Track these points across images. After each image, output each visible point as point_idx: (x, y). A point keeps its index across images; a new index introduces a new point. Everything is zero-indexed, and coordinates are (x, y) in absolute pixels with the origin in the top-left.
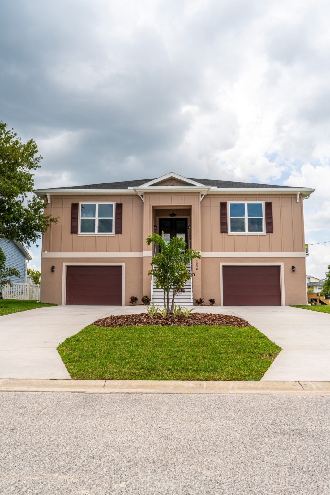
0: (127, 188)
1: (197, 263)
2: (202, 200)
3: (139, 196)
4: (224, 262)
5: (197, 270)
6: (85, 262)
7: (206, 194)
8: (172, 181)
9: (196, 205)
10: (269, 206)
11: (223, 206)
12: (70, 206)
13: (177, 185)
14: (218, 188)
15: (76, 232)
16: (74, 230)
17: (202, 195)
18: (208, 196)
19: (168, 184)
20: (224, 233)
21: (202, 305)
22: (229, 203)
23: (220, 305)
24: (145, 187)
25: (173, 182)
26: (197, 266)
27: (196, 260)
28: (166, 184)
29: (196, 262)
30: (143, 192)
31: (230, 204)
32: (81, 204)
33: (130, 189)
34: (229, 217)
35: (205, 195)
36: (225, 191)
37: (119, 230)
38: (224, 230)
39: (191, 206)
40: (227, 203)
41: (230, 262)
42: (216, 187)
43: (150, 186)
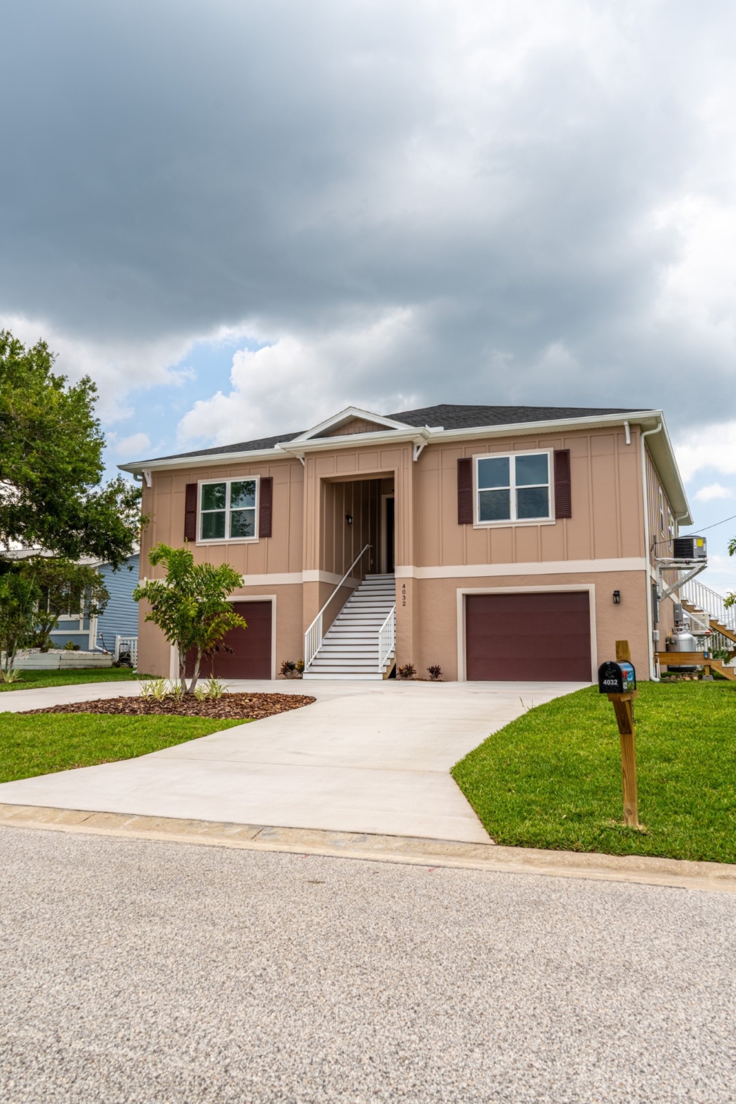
0: (273, 447)
1: (404, 592)
2: (419, 458)
3: (299, 459)
4: (465, 587)
5: (404, 605)
7: (426, 444)
8: (352, 424)
9: (404, 469)
10: (562, 458)
11: (464, 467)
12: (184, 489)
13: (366, 432)
14: (445, 429)
15: (193, 539)
16: (189, 536)
17: (418, 447)
18: (429, 448)
19: (350, 431)
20: (464, 525)
21: (413, 679)
22: (477, 459)
23: (457, 680)
25: (360, 425)
26: (404, 597)
27: (402, 585)
28: (346, 432)
29: (403, 589)
31: (479, 461)
32: (201, 484)
33: (279, 449)
34: (476, 490)
35: (425, 447)
36: (461, 435)
37: (266, 531)
38: (465, 517)
39: (393, 472)
40: (471, 458)
41: (478, 587)
42: (441, 429)
43: (309, 439)
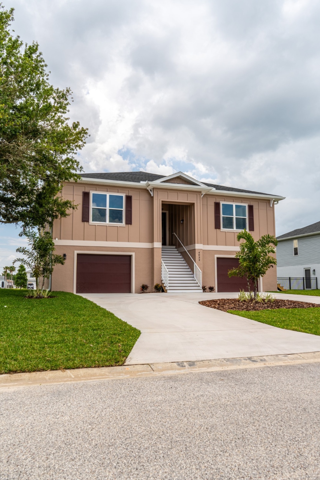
0: (140, 182)
1: (199, 255)
3: (148, 190)
4: (218, 254)
5: (199, 261)
6: (97, 251)
8: (180, 179)
10: (251, 208)
11: (217, 205)
12: (81, 194)
14: (216, 189)
15: (88, 221)
16: (85, 219)
17: (202, 194)
18: (207, 195)
19: (175, 182)
21: (206, 292)
24: (157, 183)
26: (199, 257)
30: (152, 187)
32: (92, 193)
33: (143, 183)
34: (222, 216)
35: (204, 195)
37: (129, 221)
38: (217, 226)
39: (194, 203)
41: (222, 255)
43: (162, 182)
